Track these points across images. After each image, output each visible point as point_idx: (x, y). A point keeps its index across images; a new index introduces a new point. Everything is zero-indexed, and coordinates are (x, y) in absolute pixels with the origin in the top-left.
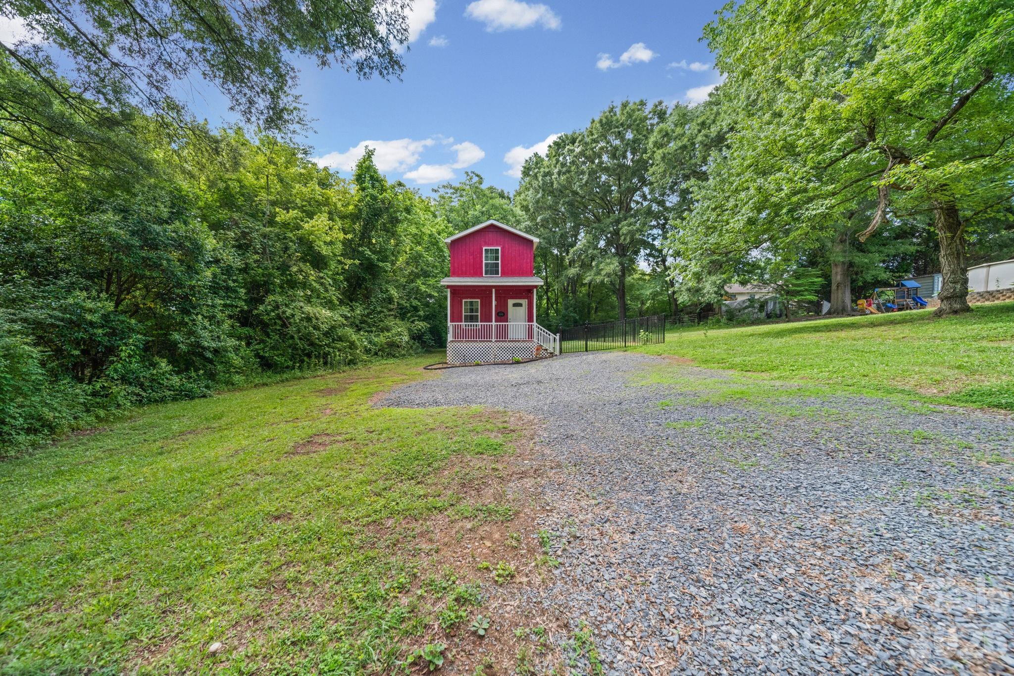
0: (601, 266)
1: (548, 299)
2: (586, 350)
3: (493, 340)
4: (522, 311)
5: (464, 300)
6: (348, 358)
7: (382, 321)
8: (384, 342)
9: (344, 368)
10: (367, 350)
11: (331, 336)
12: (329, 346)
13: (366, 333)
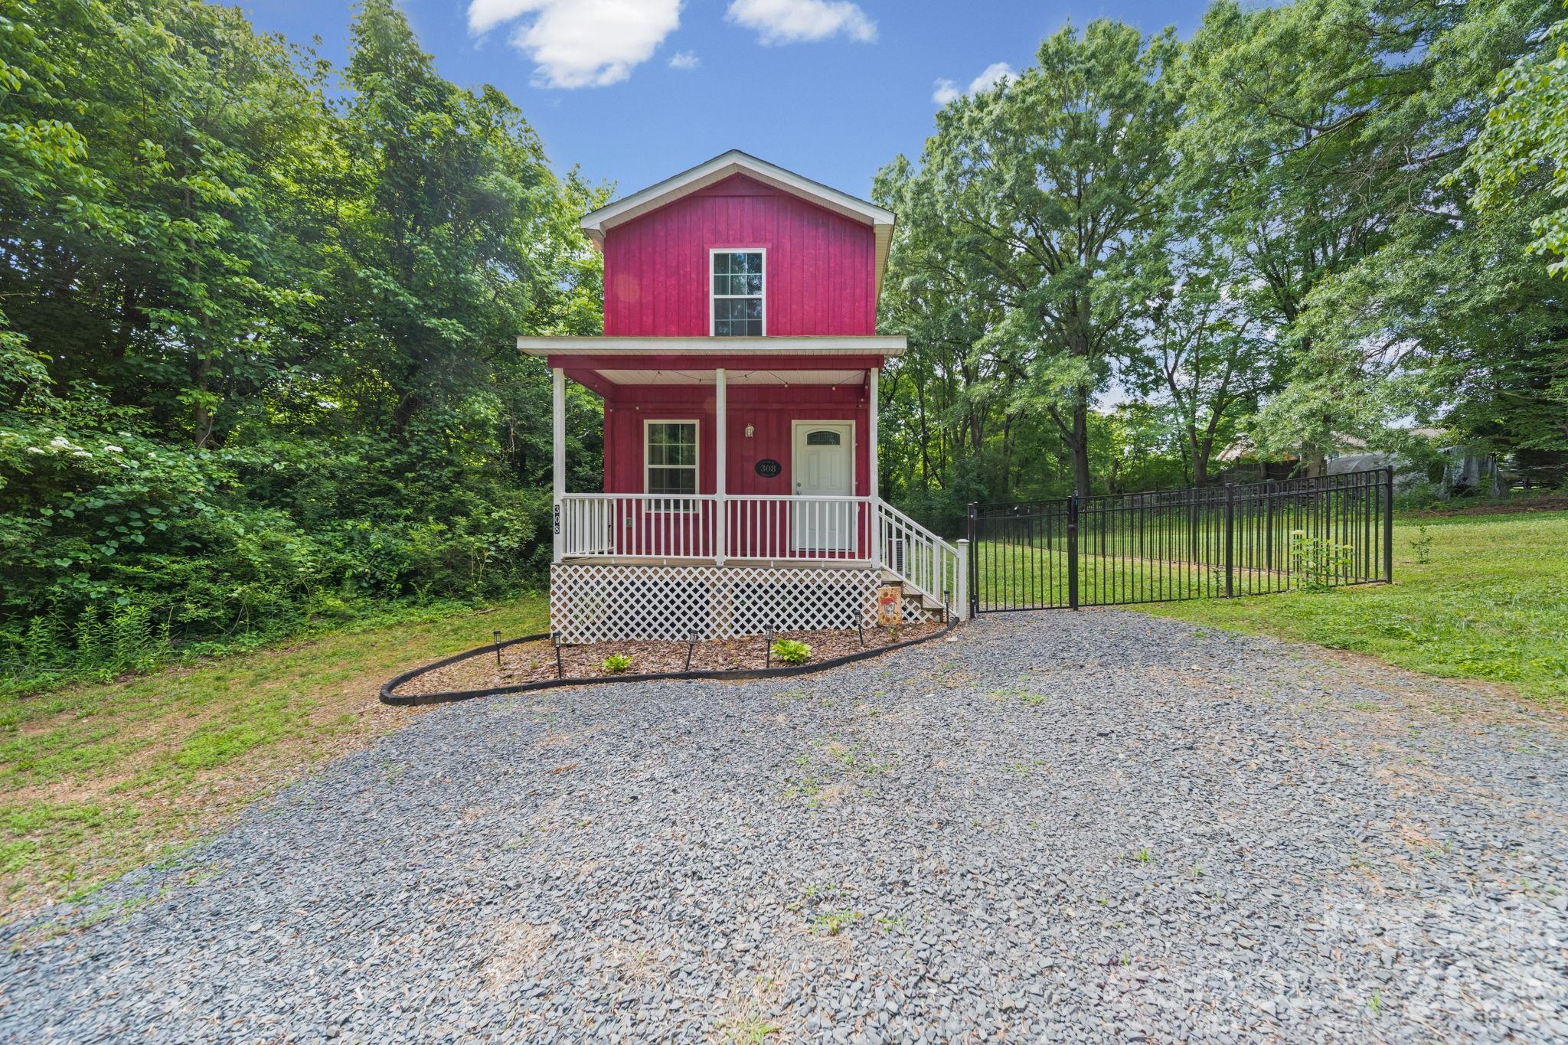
0: (1048, 374)
1: (926, 459)
2: (1074, 604)
3: (721, 558)
4: (839, 459)
5: (647, 422)
6: (184, 617)
7: (445, 489)
8: (431, 553)
9: (147, 659)
10: (358, 578)
11: (117, 536)
12: (100, 573)
13: (366, 525)
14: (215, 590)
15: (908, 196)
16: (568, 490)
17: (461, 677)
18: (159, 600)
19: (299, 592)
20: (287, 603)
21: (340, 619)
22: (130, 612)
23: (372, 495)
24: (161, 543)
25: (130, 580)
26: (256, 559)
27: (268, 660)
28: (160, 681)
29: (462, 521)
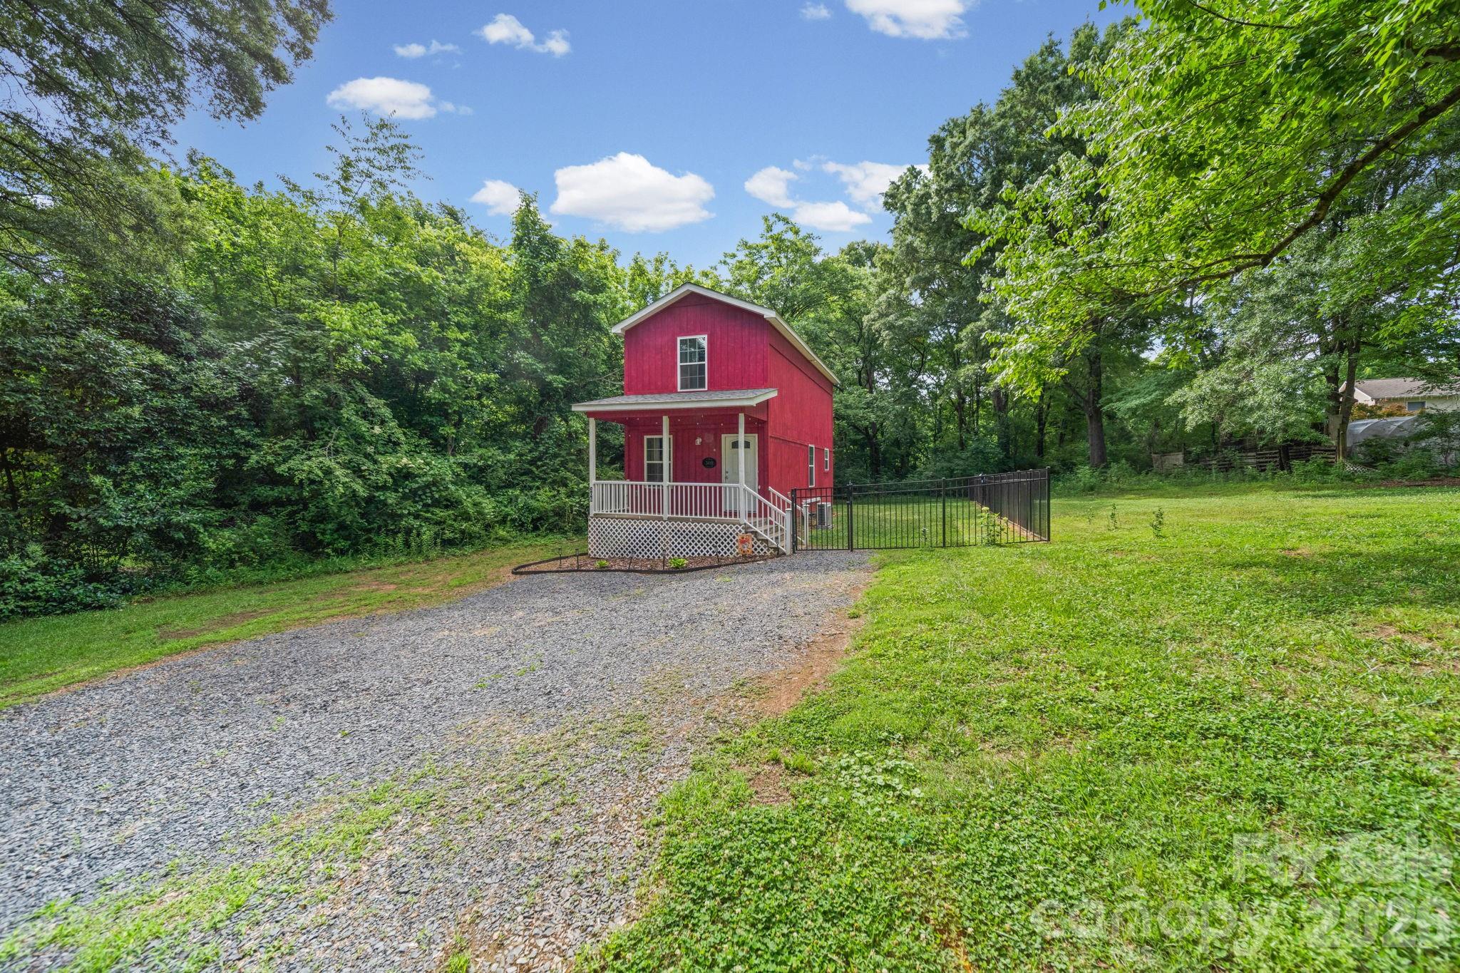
3: (666, 515)
5: (646, 437)
6: (445, 537)
7: (557, 471)
8: (548, 507)
9: (433, 554)
10: (513, 520)
11: (422, 500)
12: (417, 517)
13: (518, 492)
14: (456, 525)
15: (909, 208)
16: (598, 479)
17: (543, 567)
18: (437, 528)
19: (488, 527)
20: (483, 532)
21: (505, 541)
22: (427, 533)
23: (522, 475)
24: (436, 503)
25: (427, 519)
26: (471, 511)
27: (475, 558)
28: (438, 563)
29: (562, 490)
